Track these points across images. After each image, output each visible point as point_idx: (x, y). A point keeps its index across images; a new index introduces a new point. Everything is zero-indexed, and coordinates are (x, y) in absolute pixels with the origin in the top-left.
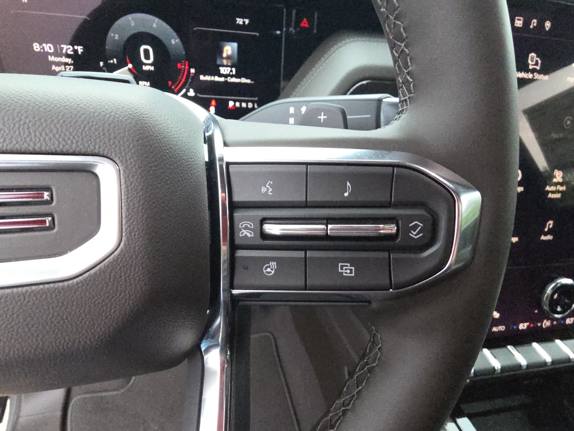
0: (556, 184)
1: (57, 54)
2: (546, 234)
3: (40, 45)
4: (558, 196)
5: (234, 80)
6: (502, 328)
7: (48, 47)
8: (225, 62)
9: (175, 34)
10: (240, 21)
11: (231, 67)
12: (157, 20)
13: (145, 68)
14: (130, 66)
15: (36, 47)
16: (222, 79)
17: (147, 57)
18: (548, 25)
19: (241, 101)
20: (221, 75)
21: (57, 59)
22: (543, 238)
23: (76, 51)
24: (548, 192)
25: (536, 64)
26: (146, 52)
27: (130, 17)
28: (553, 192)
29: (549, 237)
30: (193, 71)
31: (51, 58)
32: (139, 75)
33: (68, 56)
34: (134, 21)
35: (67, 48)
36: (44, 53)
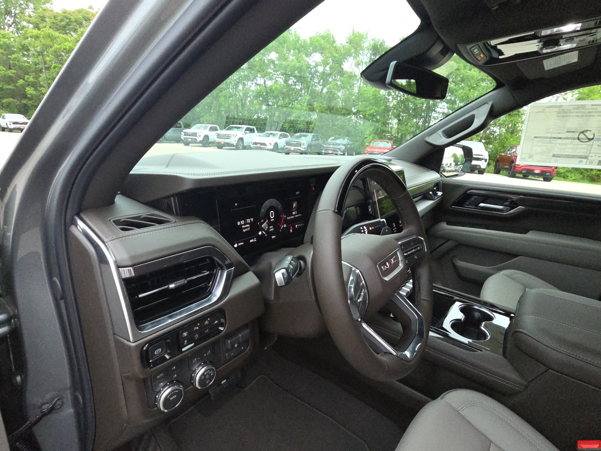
1: (245, 224)
3: (240, 222)
5: (297, 216)
7: (242, 222)
8: (294, 210)
9: (280, 204)
10: (297, 193)
11: (295, 211)
12: (275, 200)
13: (271, 220)
14: (267, 221)
15: (238, 223)
16: (293, 217)
17: (272, 215)
19: (299, 224)
20: (293, 215)
21: (245, 226)
23: (251, 221)
26: (272, 213)
30: (285, 216)
31: (243, 227)
32: (269, 224)
33: (248, 224)
34: (268, 203)
35: (248, 221)
36: (241, 225)
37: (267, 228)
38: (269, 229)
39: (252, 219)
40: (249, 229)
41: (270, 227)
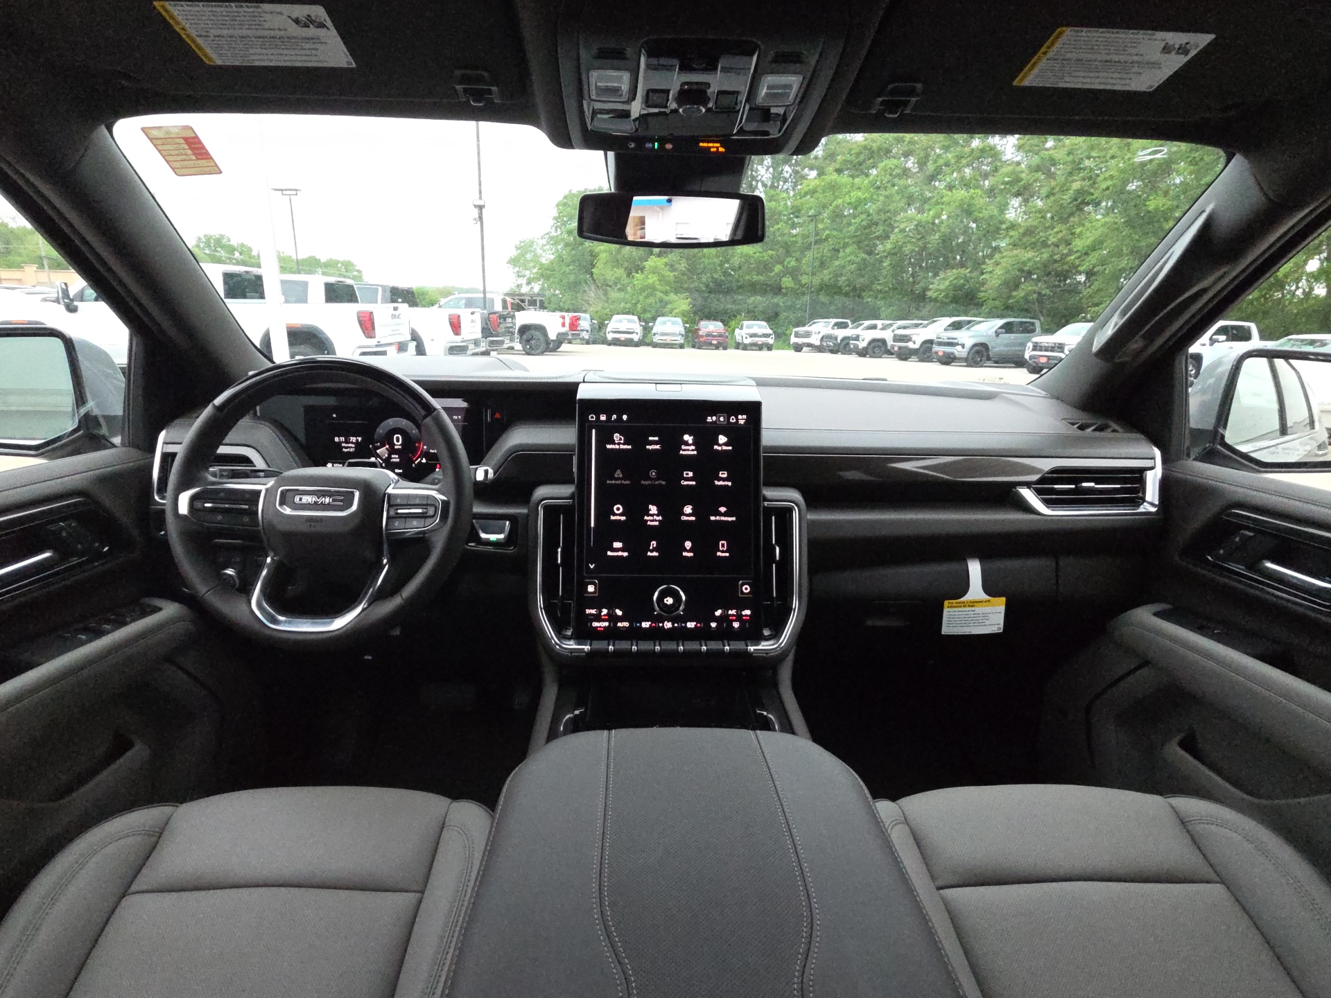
0: (652, 515)
1: (346, 442)
2: (652, 551)
3: (339, 438)
4: (657, 523)
6: (626, 624)
7: (342, 439)
9: (415, 427)
10: (455, 417)
12: (405, 420)
13: (396, 447)
14: (387, 446)
15: (337, 439)
17: (398, 441)
18: (625, 417)
21: (346, 445)
22: (649, 554)
23: (357, 440)
24: (647, 521)
25: (621, 439)
26: (398, 438)
27: (389, 420)
28: (651, 521)
29: (655, 554)
30: (425, 447)
31: (343, 445)
32: (392, 451)
33: (352, 443)
34: (392, 422)
35: (353, 439)
36: (340, 443)
37: (386, 455)
38: (389, 457)
39: (360, 439)
40: (352, 450)
41: (393, 456)
